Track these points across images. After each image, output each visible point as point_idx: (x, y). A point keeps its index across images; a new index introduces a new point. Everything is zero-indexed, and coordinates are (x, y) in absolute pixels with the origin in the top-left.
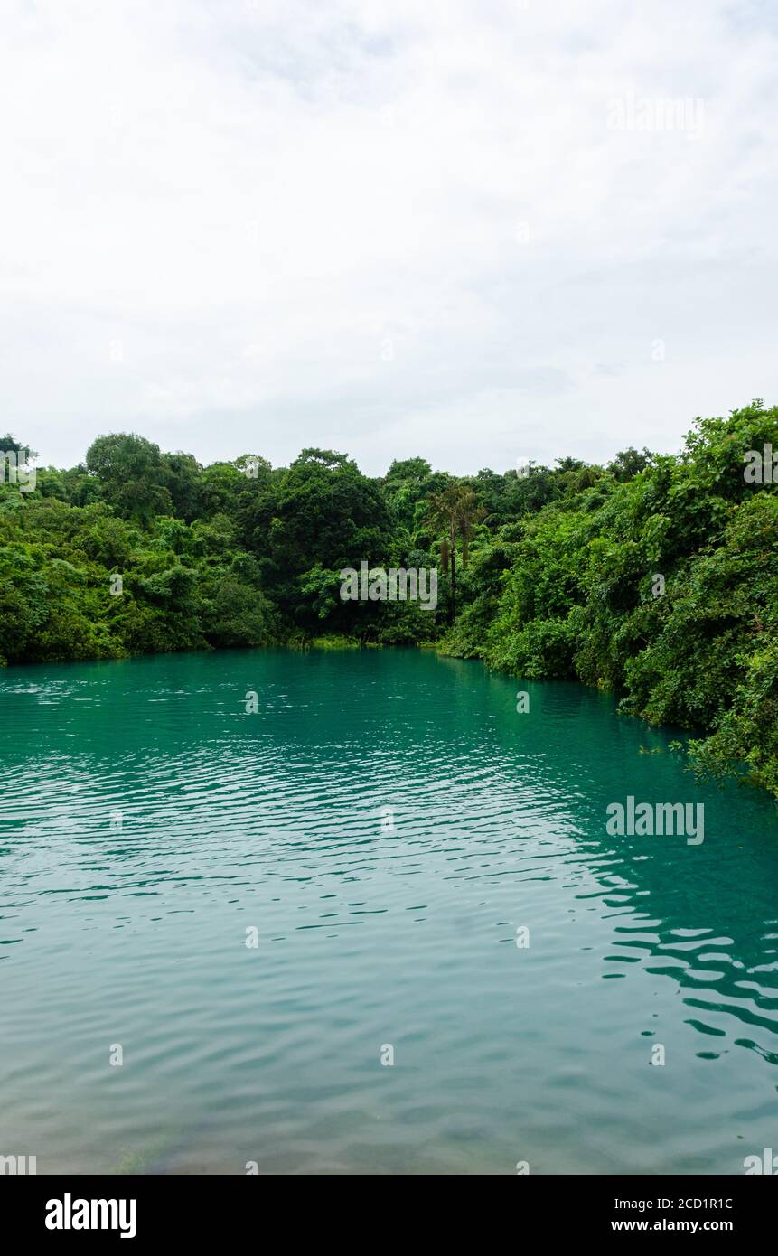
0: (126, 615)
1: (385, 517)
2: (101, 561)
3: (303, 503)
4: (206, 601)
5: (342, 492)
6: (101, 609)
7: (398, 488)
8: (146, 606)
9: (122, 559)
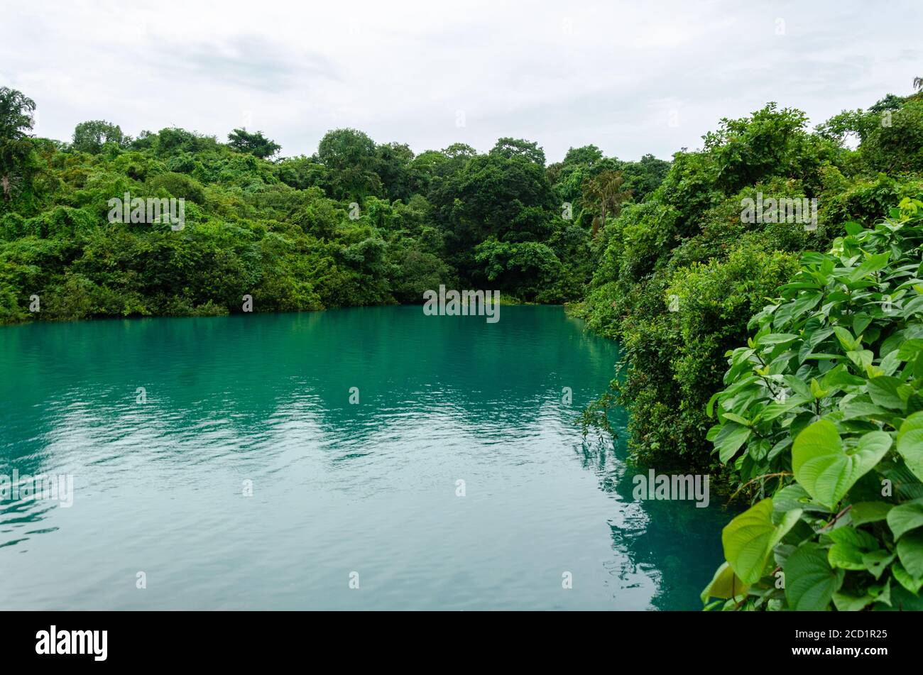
0: (328, 276)
1: (551, 197)
2: (313, 233)
3: (479, 187)
4: (395, 266)
5: (512, 177)
6: (310, 271)
7: (571, 172)
8: (345, 269)
9: (330, 232)
